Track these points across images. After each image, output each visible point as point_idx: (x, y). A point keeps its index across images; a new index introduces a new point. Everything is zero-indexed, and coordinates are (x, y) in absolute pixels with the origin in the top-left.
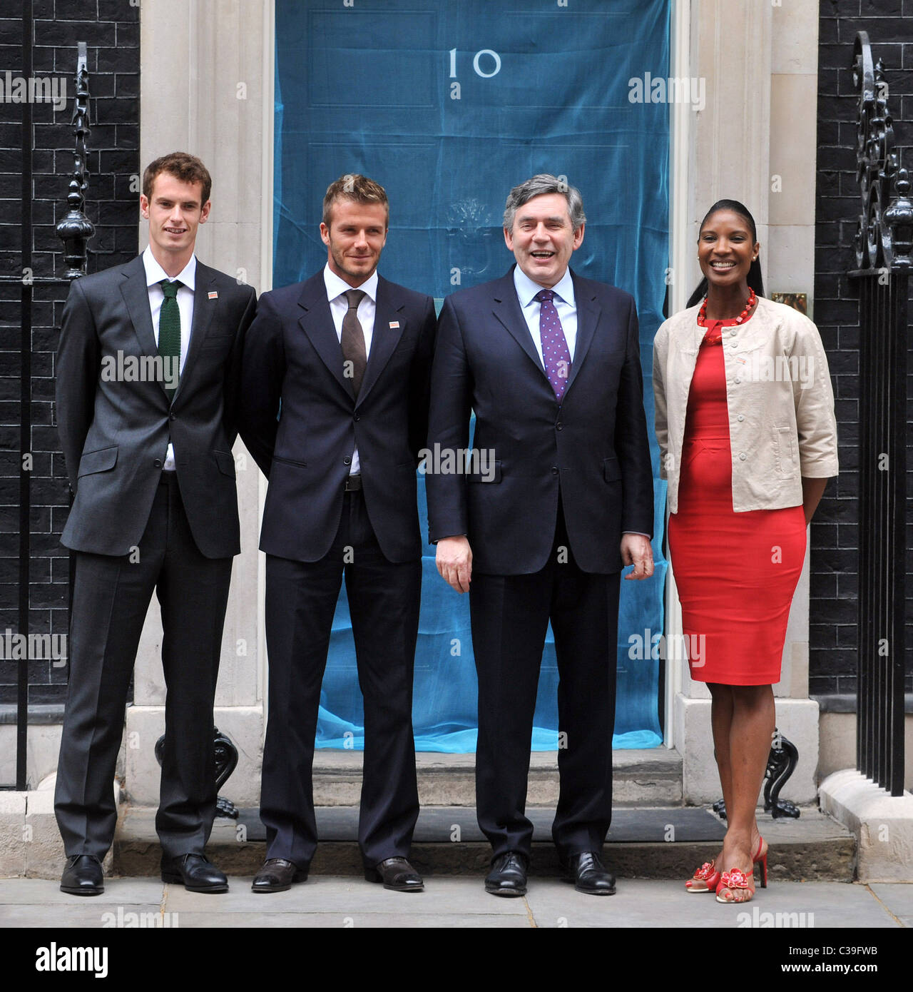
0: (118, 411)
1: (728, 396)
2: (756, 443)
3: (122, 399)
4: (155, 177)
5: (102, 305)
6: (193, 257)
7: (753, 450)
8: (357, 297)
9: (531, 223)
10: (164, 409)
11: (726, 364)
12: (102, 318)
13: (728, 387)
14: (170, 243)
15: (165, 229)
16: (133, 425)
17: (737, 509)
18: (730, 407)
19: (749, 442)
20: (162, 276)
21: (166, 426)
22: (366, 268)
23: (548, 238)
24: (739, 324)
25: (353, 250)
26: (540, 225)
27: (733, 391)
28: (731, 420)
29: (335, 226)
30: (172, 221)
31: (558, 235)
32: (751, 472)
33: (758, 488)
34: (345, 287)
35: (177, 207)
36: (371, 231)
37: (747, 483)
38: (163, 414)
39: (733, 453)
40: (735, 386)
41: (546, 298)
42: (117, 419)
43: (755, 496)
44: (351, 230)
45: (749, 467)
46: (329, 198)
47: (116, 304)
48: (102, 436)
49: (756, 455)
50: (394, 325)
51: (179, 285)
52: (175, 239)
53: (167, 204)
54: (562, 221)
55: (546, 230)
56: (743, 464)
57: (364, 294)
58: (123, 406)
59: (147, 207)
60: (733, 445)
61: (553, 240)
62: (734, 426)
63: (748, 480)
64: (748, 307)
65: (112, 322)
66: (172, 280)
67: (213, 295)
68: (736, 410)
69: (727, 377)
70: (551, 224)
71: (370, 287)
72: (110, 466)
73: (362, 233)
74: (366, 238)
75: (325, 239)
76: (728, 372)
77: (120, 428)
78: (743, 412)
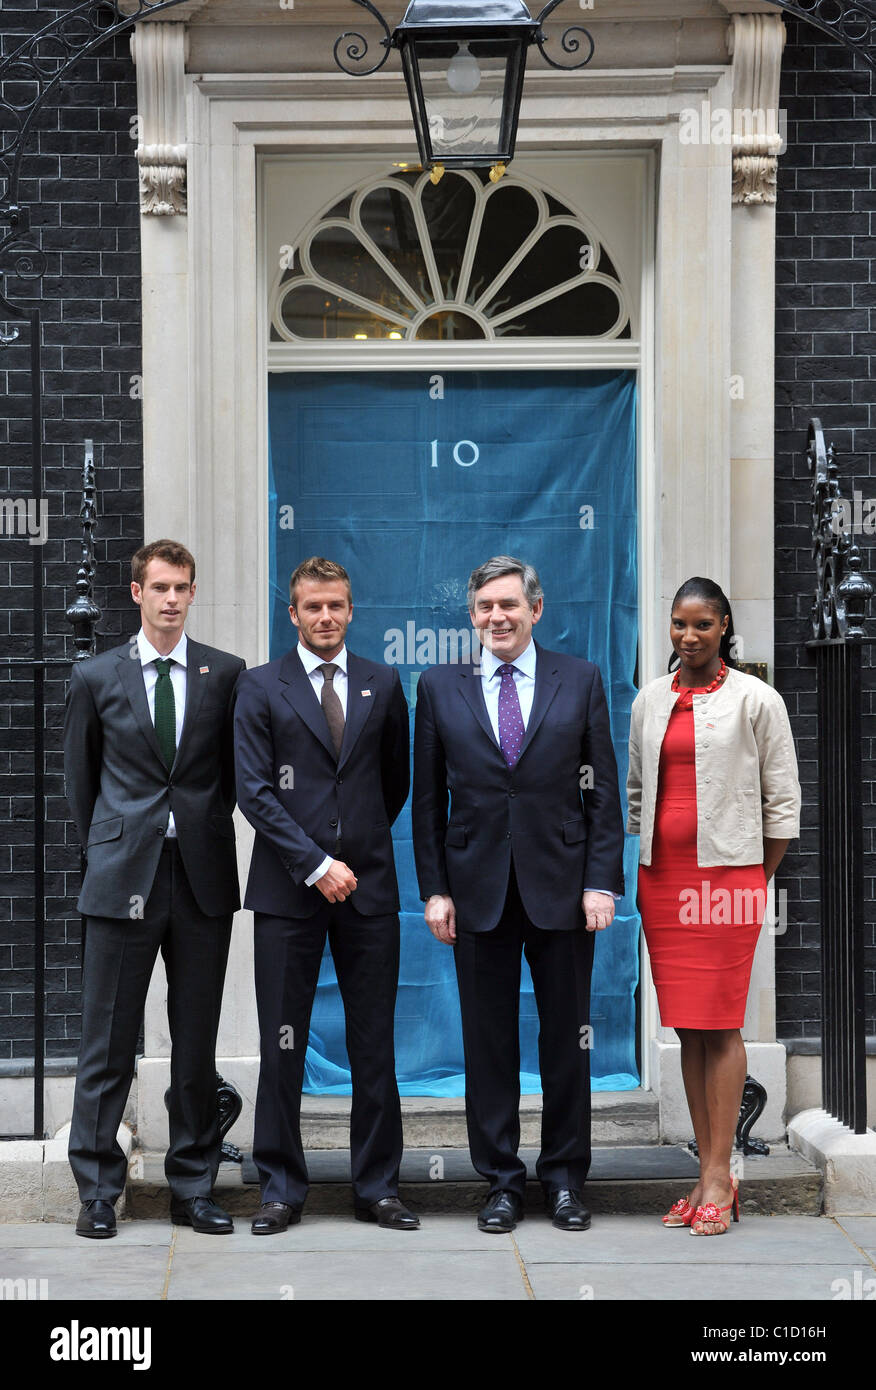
0: (122, 784)
1: (696, 759)
2: (722, 803)
3: (125, 772)
4: (147, 563)
5: (100, 686)
6: (183, 635)
7: (718, 810)
8: (330, 670)
9: (488, 605)
10: (163, 779)
11: (696, 729)
12: (101, 698)
13: (697, 750)
14: (167, 624)
15: (162, 612)
16: (136, 796)
17: (701, 864)
18: (697, 769)
19: (715, 803)
20: (155, 655)
21: (167, 795)
22: (334, 641)
23: (504, 618)
24: (708, 692)
25: (318, 625)
26: (496, 607)
27: (701, 755)
28: (698, 781)
29: (300, 606)
30: (169, 603)
31: (514, 613)
32: (716, 830)
33: (722, 845)
34: (319, 662)
35: (172, 590)
36: (334, 605)
37: (711, 840)
38: (163, 785)
39: (699, 812)
40: (703, 750)
41: (506, 671)
42: (121, 792)
43: (720, 853)
44: (315, 607)
45: (714, 826)
46: (294, 582)
47: (113, 685)
48: (108, 808)
49: (721, 815)
50: (366, 693)
51: (172, 663)
52: (170, 620)
53: (162, 587)
54: (516, 601)
55: (501, 610)
56: (708, 823)
57: (337, 667)
58: (126, 779)
59: (140, 593)
60: (699, 804)
61: (508, 619)
62: (700, 787)
63: (713, 838)
64: (719, 678)
65: (110, 701)
66: (165, 658)
67: (204, 670)
68: (701, 772)
69: (696, 742)
70: (506, 604)
71: (341, 660)
72: (116, 835)
73: (325, 608)
74: (329, 613)
75: (294, 620)
76: (698, 736)
77: (124, 799)
78: (710, 774)
